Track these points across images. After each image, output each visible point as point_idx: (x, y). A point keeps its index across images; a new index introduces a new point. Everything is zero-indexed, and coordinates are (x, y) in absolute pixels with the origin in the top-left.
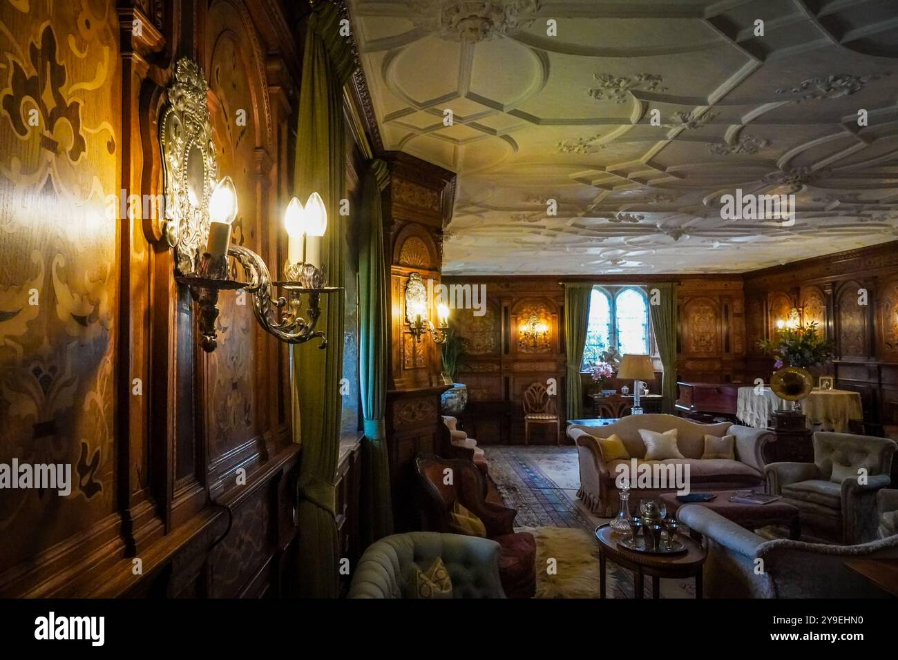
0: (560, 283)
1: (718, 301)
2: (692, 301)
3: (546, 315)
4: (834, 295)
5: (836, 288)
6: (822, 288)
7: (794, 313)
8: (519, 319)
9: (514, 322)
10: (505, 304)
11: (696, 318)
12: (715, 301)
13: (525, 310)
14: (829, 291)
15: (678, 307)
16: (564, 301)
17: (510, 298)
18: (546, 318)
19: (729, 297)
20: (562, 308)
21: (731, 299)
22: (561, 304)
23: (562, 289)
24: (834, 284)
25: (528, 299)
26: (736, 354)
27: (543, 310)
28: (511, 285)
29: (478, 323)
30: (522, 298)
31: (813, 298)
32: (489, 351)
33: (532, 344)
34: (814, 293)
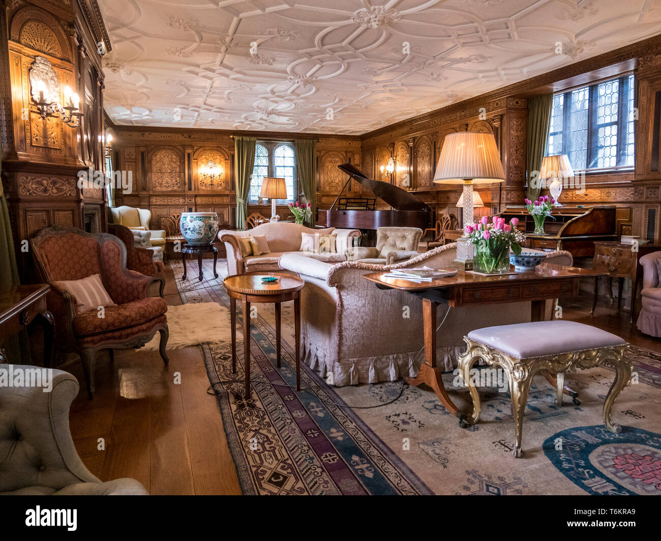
0: (231, 137)
1: (344, 155)
2: (327, 154)
3: (221, 161)
4: (414, 146)
5: (416, 142)
6: (407, 142)
7: (391, 161)
8: (199, 163)
9: (195, 165)
10: (189, 151)
11: (330, 167)
12: (342, 154)
13: (204, 156)
14: (411, 144)
15: (317, 158)
16: (234, 150)
17: (192, 147)
18: (220, 163)
19: (351, 152)
20: (233, 156)
21: (353, 153)
22: (232, 153)
23: (233, 141)
24: (414, 139)
25: (207, 148)
26: (355, 192)
27: (218, 157)
28: (192, 136)
29: (167, 166)
30: (201, 147)
31: (402, 150)
32: (175, 188)
33: (210, 183)
34: (403, 146)
